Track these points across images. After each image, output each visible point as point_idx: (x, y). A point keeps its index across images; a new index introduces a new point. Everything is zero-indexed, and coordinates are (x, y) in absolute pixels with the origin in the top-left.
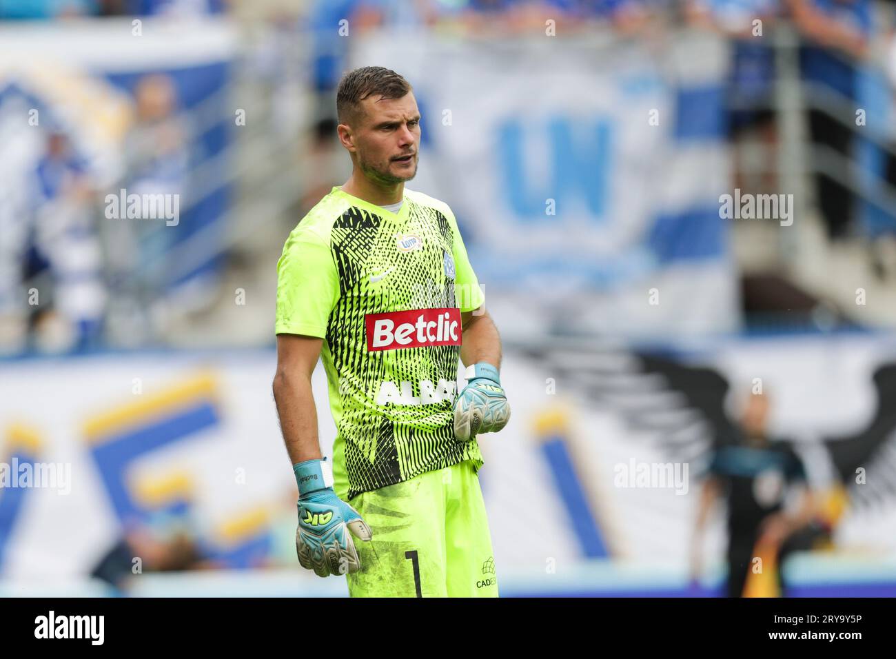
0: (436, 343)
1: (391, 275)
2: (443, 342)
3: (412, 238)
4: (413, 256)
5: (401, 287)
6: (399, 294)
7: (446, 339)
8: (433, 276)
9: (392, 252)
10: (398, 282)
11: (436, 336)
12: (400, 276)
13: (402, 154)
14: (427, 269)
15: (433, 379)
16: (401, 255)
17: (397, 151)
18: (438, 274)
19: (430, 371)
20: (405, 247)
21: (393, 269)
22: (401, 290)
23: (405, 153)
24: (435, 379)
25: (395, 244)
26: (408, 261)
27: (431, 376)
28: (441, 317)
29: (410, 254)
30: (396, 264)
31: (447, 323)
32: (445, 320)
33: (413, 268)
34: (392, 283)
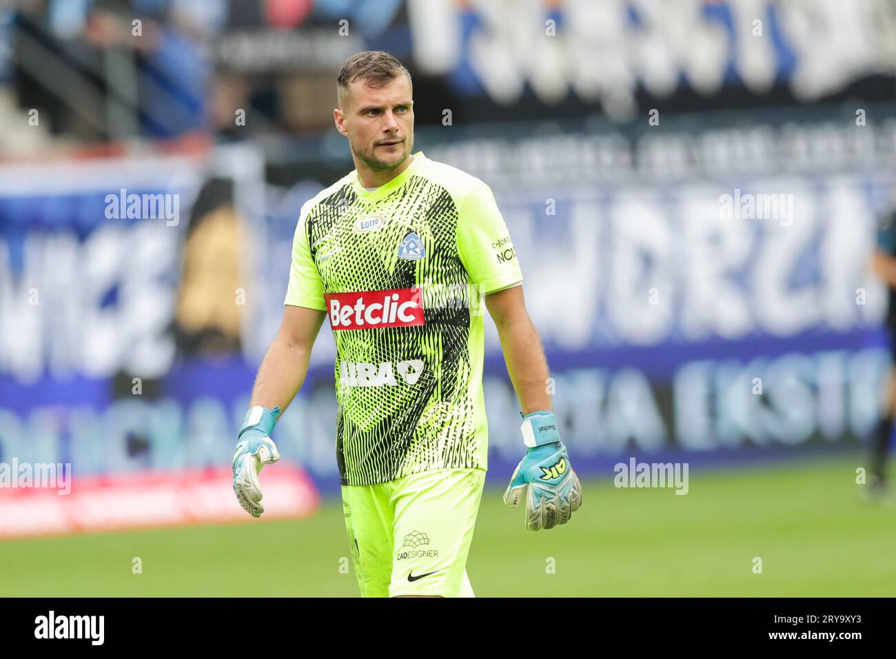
0: (380, 325)
1: (335, 256)
2: (388, 324)
3: (375, 219)
4: (367, 238)
5: (341, 269)
6: (338, 276)
7: (392, 320)
8: (382, 258)
9: (346, 232)
10: (339, 264)
11: (381, 318)
12: (343, 259)
13: (385, 140)
14: (378, 251)
15: (375, 362)
16: (353, 236)
17: (381, 137)
18: (389, 257)
19: (372, 354)
20: (362, 228)
21: (339, 250)
22: (340, 272)
23: (388, 139)
24: (377, 362)
25: (353, 225)
26: (358, 242)
27: (373, 359)
28: (387, 299)
29: (365, 235)
30: (344, 245)
31: (395, 305)
32: (392, 301)
33: (361, 250)
34: (334, 264)
